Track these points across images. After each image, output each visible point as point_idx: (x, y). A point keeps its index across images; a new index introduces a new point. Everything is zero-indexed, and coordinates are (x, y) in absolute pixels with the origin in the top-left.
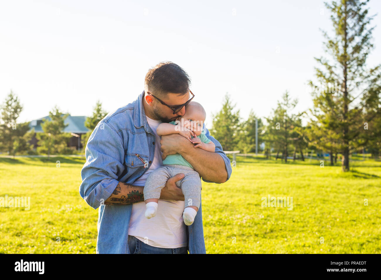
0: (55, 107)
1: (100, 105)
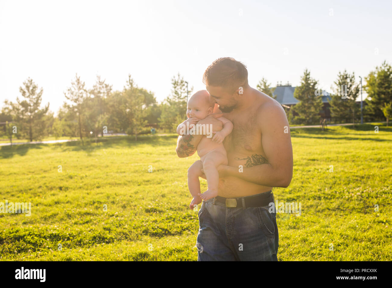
0: (263, 81)
1: (307, 75)
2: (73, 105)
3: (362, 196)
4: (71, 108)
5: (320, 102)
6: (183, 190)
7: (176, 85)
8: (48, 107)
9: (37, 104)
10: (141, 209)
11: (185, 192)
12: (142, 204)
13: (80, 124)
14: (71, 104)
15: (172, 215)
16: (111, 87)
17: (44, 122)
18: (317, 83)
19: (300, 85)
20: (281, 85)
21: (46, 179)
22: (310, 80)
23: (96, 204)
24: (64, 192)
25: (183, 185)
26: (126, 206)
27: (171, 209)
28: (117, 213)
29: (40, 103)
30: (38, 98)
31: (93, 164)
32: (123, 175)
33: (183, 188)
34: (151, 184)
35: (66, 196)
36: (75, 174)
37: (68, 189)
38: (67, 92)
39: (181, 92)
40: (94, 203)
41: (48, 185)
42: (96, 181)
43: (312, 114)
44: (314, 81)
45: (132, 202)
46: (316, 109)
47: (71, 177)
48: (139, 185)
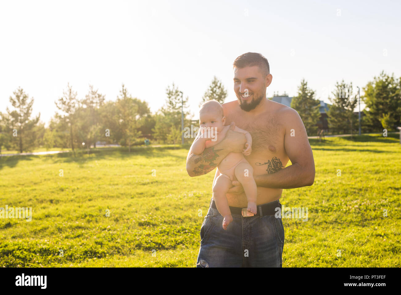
1: (304, 85)
2: (64, 116)
3: (360, 209)
4: (62, 118)
5: (318, 113)
6: (177, 203)
7: (170, 95)
8: (39, 117)
9: (27, 114)
10: (134, 222)
11: (179, 205)
12: (135, 217)
13: (72, 134)
14: (63, 114)
15: (165, 229)
16: (103, 97)
17: (34, 132)
18: (315, 93)
19: (297, 95)
20: (278, 95)
21: (36, 191)
22: (307, 90)
23: (88, 218)
24: (55, 205)
25: (177, 198)
26: (119, 219)
27: (165, 222)
28: (109, 227)
29: (31, 113)
30: (29, 108)
31: (85, 176)
32: (116, 187)
33: (177, 201)
34: (144, 196)
35: (57, 209)
36: (67, 187)
37: (59, 202)
38: (58, 102)
39: (176, 103)
40: (86, 216)
41: (38, 197)
42: (88, 193)
43: (309, 125)
44: (311, 92)
45: (125, 215)
46: (313, 120)
47: (62, 190)
48: (132, 198)
